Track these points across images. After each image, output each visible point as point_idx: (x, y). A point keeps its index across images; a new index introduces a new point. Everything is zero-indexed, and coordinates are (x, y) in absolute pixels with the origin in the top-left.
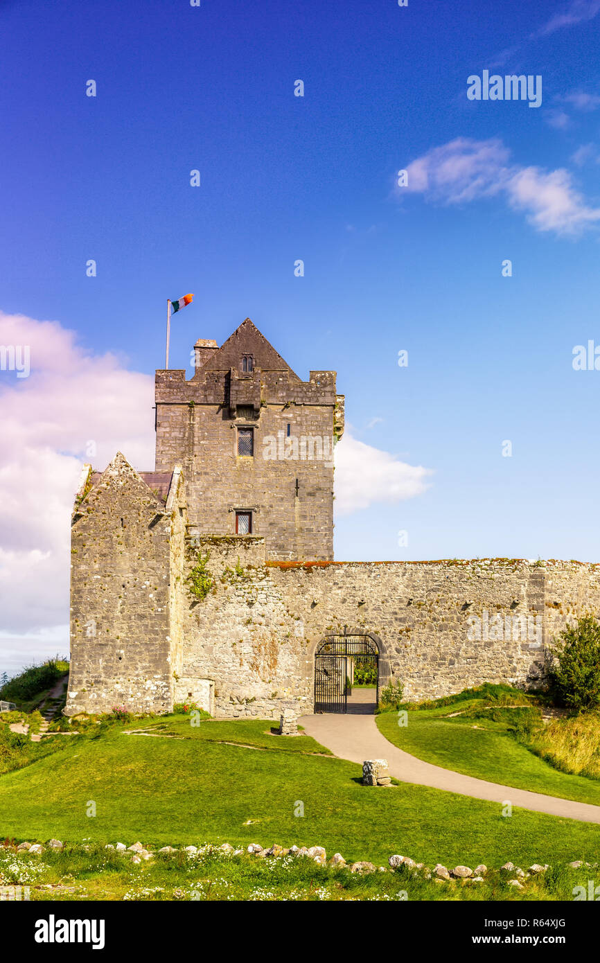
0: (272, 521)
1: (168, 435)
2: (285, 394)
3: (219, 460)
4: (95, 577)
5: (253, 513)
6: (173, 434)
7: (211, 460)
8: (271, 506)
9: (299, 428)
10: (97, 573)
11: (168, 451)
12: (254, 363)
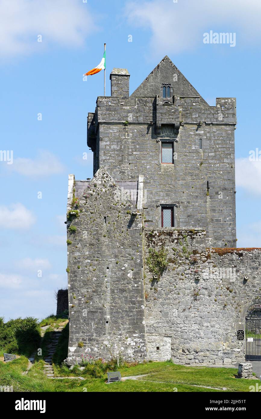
0: (189, 214)
1: (108, 147)
2: (197, 116)
3: (148, 167)
4: (86, 261)
5: (175, 208)
6: (112, 147)
7: (141, 167)
8: (189, 202)
9: (208, 142)
10: (87, 258)
11: (109, 159)
12: (172, 91)
